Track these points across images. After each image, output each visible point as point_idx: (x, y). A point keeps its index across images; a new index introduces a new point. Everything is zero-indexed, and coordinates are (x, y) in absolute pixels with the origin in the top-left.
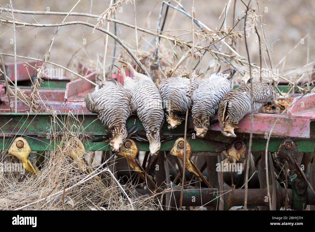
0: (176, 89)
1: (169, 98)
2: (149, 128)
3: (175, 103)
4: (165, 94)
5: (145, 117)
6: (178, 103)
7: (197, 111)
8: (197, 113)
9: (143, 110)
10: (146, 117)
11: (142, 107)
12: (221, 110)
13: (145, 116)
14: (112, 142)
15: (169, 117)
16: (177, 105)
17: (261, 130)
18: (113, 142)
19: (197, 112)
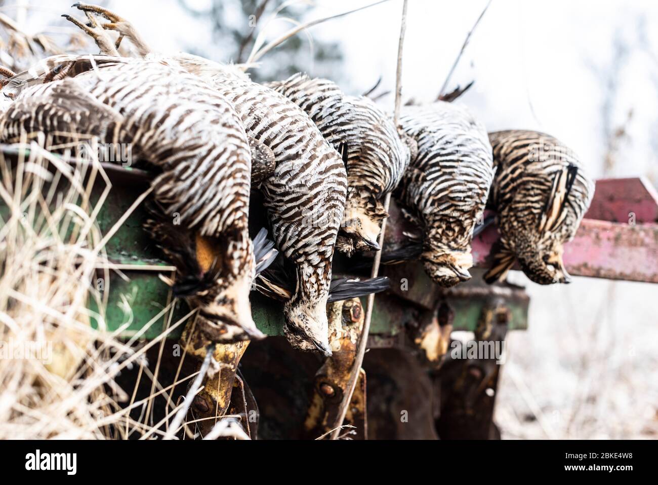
0: (374, 112)
1: (361, 138)
2: (319, 244)
3: (381, 160)
4: (337, 124)
5: (315, 201)
6: (388, 158)
7: (470, 189)
8: (468, 197)
9: (307, 171)
10: (319, 197)
11: (304, 160)
12: (539, 192)
13: (316, 196)
14: (226, 297)
15: (354, 210)
16: (385, 166)
17: (590, 265)
18: (230, 297)
19: (470, 193)
